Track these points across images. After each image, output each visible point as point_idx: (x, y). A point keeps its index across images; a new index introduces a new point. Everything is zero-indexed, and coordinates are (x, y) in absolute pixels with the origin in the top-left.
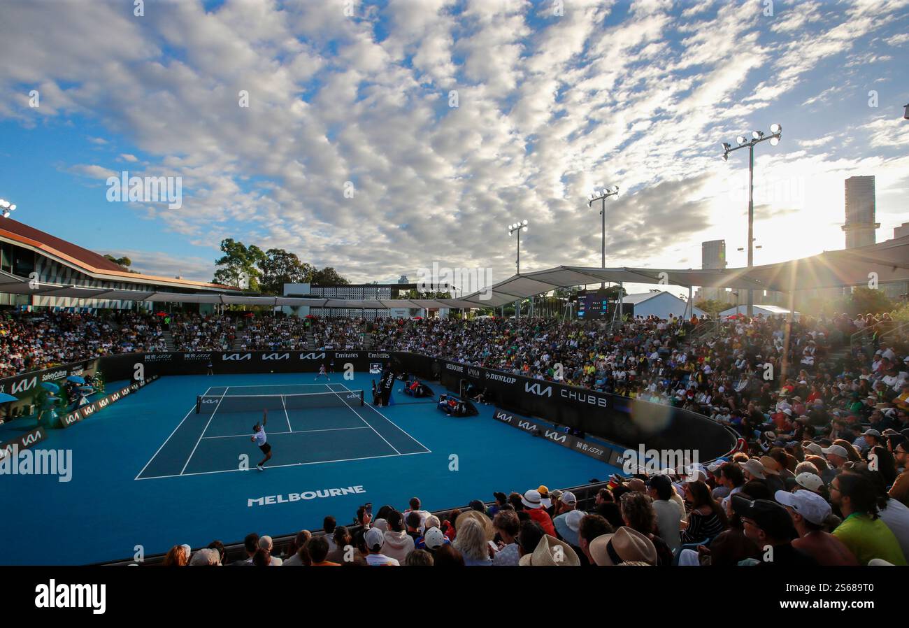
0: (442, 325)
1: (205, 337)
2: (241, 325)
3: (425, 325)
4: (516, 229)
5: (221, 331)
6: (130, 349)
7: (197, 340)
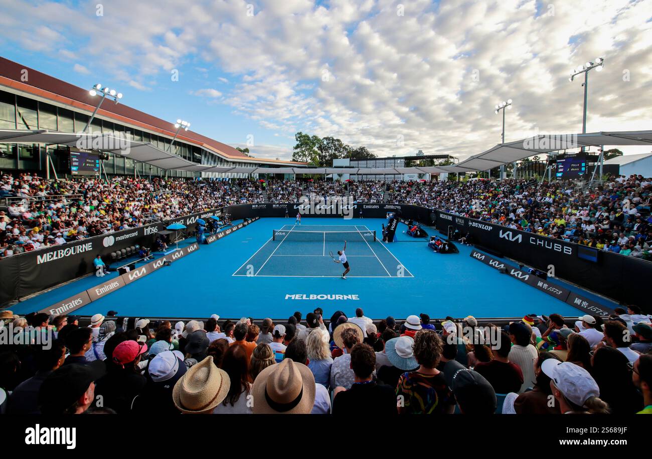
0: (441, 186)
1: (284, 194)
2: (306, 187)
3: (428, 186)
4: (501, 108)
5: (294, 191)
6: (245, 201)
7: (280, 196)
